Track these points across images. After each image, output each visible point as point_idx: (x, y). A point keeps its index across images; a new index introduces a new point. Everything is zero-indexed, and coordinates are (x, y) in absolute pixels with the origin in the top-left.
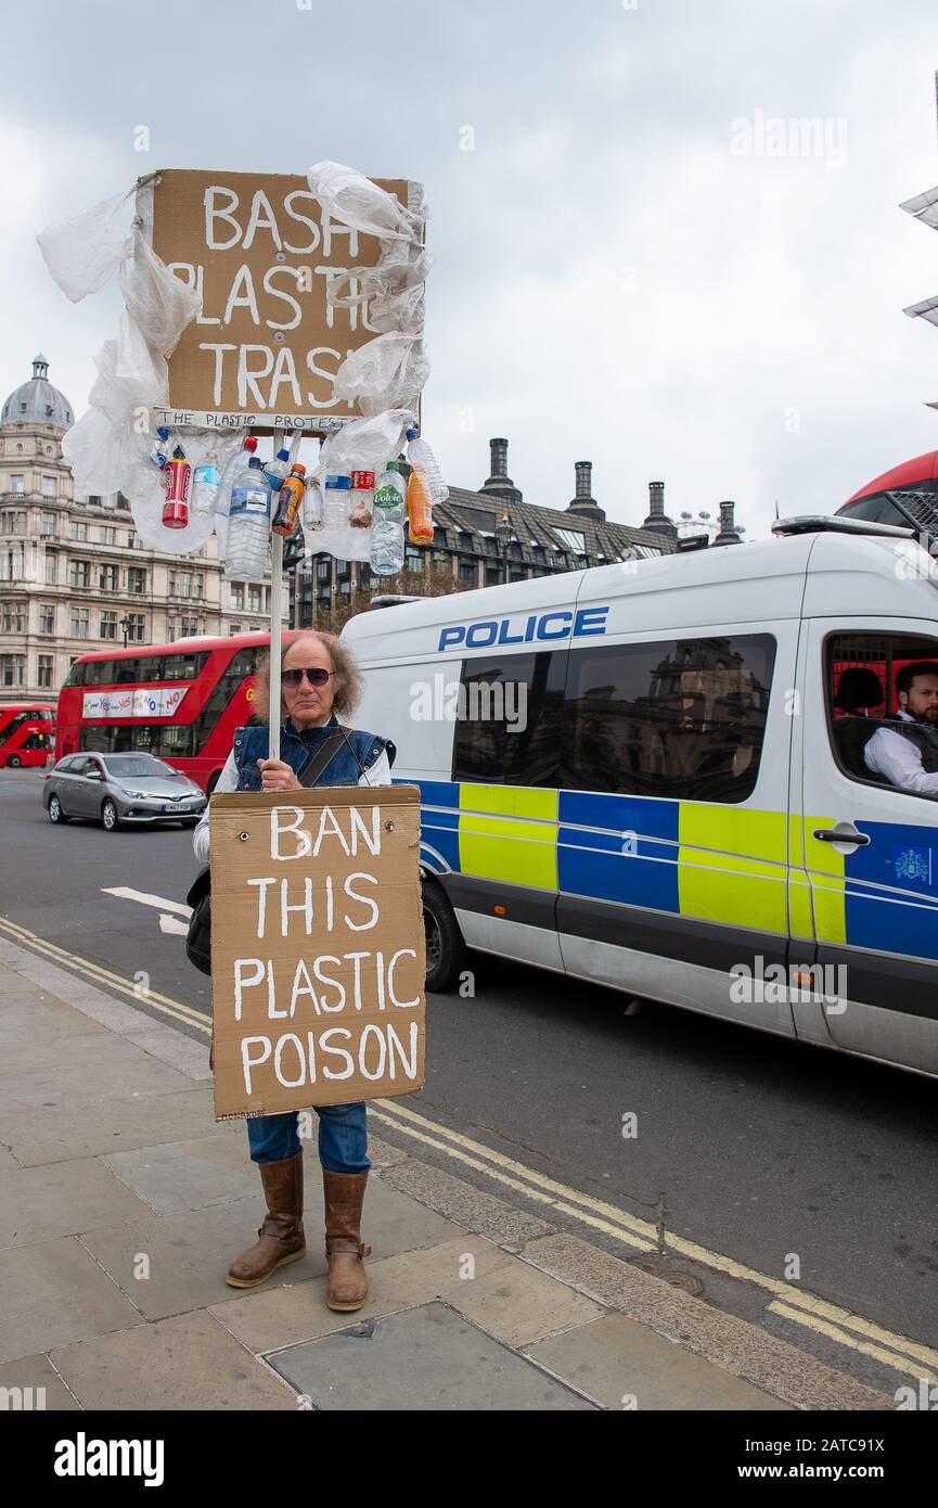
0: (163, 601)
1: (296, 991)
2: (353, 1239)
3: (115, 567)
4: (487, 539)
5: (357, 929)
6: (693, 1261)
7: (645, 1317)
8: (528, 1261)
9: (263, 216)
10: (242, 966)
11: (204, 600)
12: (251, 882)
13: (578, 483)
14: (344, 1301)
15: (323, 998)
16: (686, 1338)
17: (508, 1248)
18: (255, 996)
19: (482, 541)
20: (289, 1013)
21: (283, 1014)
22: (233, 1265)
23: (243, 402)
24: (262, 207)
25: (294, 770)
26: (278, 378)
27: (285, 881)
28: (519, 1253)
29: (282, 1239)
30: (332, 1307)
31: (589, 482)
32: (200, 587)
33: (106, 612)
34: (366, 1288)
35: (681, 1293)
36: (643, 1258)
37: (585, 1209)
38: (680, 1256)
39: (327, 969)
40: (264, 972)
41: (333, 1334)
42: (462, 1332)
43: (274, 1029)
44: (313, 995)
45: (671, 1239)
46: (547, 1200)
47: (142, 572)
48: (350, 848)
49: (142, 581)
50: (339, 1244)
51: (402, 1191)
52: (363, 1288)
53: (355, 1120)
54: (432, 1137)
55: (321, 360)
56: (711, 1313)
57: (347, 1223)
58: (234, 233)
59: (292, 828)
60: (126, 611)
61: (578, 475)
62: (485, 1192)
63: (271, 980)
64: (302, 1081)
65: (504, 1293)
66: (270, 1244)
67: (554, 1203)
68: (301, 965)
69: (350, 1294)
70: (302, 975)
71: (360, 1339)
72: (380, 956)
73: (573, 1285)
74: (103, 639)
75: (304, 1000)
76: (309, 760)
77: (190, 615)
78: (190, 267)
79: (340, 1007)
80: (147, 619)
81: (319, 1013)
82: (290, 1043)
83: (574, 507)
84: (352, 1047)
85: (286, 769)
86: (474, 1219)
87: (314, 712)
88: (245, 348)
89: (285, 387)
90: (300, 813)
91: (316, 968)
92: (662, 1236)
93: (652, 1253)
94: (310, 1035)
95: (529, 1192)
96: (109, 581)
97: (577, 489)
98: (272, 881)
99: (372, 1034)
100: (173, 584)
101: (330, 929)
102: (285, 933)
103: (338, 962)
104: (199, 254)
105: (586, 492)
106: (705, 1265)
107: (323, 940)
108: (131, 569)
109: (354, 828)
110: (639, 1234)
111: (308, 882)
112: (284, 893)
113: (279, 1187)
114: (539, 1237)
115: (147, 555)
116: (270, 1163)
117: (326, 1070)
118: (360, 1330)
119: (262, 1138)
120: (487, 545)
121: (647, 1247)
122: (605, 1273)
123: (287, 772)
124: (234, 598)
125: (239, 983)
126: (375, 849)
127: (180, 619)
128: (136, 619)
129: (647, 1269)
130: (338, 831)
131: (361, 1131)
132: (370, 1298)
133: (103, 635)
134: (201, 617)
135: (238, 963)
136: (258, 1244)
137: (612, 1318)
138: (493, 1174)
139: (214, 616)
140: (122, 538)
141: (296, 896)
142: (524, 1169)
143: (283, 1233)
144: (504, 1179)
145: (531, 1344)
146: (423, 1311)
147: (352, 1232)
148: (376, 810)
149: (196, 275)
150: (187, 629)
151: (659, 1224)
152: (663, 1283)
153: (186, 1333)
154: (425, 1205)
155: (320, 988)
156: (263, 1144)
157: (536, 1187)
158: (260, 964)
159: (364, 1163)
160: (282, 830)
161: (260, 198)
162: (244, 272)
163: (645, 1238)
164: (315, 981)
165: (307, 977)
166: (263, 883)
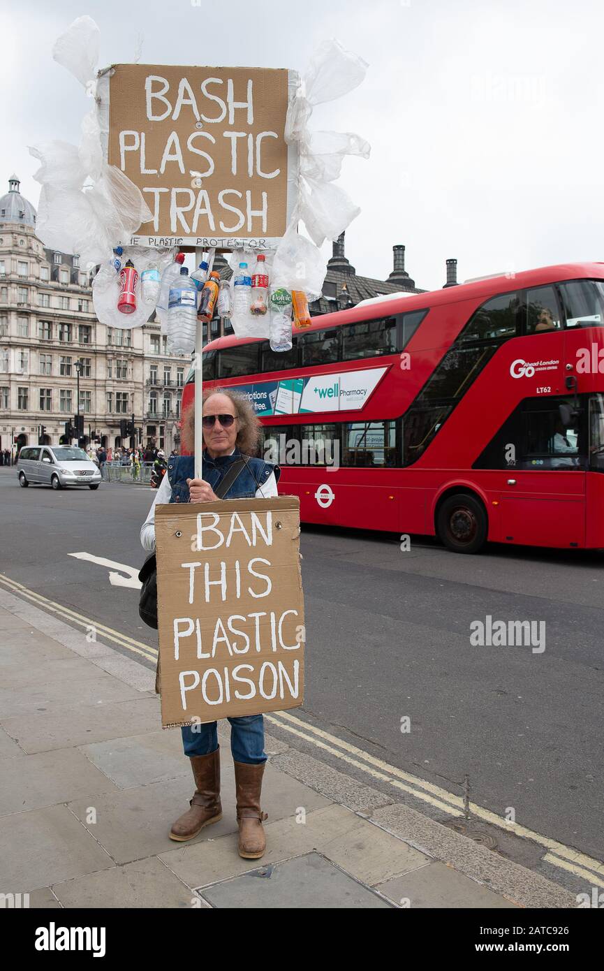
0: (104, 349)
1: (216, 640)
2: (256, 809)
3: (69, 325)
4: (331, 302)
5: (257, 596)
6: (490, 824)
7: (459, 865)
8: (376, 823)
9: (186, 96)
10: (178, 623)
11: (132, 348)
12: (184, 565)
13: (395, 261)
14: (251, 852)
15: (235, 644)
16: (488, 880)
17: (361, 814)
18: (188, 644)
19: (327, 303)
20: (211, 655)
21: (207, 656)
22: (173, 825)
23: (174, 229)
24: (185, 90)
25: (212, 486)
26: (198, 212)
27: (207, 564)
28: (369, 818)
29: (207, 808)
30: (244, 856)
31: (403, 260)
32: (129, 338)
33: (64, 357)
34: (265, 842)
35: (482, 847)
36: (455, 821)
37: (413, 786)
38: (480, 820)
39: (236, 624)
40: (194, 627)
41: (244, 875)
42: (332, 874)
43: (202, 666)
44: (228, 642)
45: (473, 808)
46: (386, 778)
47: (88, 328)
48: (252, 541)
49: (89, 335)
50: (246, 812)
51: (286, 773)
52: (263, 843)
53: (256, 727)
54: (304, 733)
55: (229, 199)
56: (504, 862)
57: (252, 798)
58: (166, 108)
59: (211, 528)
60: (78, 357)
61: (395, 255)
62: (343, 773)
63: (198, 633)
64: (220, 701)
65: (360, 847)
66: (199, 811)
67: (391, 781)
68: (219, 622)
69: (255, 846)
70: (220, 628)
71: (262, 879)
72: (273, 615)
73: (408, 841)
74: (62, 376)
75: (222, 646)
76: (221, 478)
77: (122, 358)
78: (136, 134)
79: (245, 651)
80: (93, 361)
81: (231, 654)
82: (212, 675)
83: (392, 278)
84: (254, 676)
85: (206, 486)
86: (337, 793)
87: (224, 445)
88: (175, 191)
89: (203, 218)
90: (216, 516)
91: (229, 624)
92: (467, 805)
93: (461, 818)
94: (226, 669)
95: (373, 772)
96: (66, 335)
97: (395, 265)
98: (199, 564)
99: (268, 668)
100: (110, 336)
101: (238, 597)
102: (208, 600)
103: (244, 619)
104: (141, 124)
105: (401, 267)
106: (499, 827)
107: (233, 604)
108: (81, 326)
109: (254, 528)
110: (452, 804)
111: (223, 565)
112: (207, 573)
113: (204, 773)
114: (382, 806)
115: (92, 316)
116: (198, 757)
117: (237, 693)
118: (262, 872)
119: (192, 740)
120: (330, 306)
121: (457, 813)
122: (429, 832)
123: (207, 487)
124: (153, 346)
125: (177, 635)
126: (269, 541)
127: (116, 361)
128: (85, 362)
129: (457, 829)
130: (243, 529)
131: (260, 735)
132: (267, 851)
133: (62, 373)
134: (130, 360)
135: (176, 621)
136: (190, 811)
137: (436, 865)
138: (348, 760)
139: (139, 359)
140: (74, 304)
141: (215, 575)
142: (369, 756)
143: (207, 804)
144: (355, 763)
145: (380, 883)
146: (305, 859)
147: (255, 804)
148: (269, 514)
149: (140, 139)
150: (120, 368)
151: (465, 797)
152: (470, 840)
153: (144, 873)
154: (302, 782)
155: (232, 637)
156: (193, 744)
157: (378, 769)
158: (191, 622)
159: (262, 756)
160: (205, 529)
161: (184, 84)
162: (174, 137)
163: (455, 807)
164: (228, 632)
165: (223, 630)
166: (192, 566)
